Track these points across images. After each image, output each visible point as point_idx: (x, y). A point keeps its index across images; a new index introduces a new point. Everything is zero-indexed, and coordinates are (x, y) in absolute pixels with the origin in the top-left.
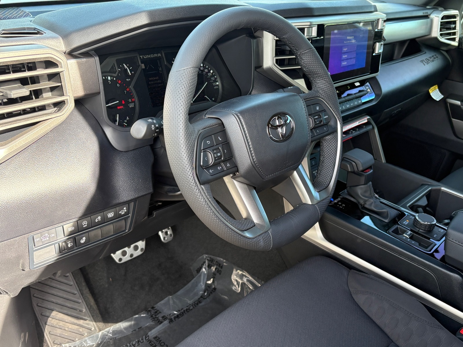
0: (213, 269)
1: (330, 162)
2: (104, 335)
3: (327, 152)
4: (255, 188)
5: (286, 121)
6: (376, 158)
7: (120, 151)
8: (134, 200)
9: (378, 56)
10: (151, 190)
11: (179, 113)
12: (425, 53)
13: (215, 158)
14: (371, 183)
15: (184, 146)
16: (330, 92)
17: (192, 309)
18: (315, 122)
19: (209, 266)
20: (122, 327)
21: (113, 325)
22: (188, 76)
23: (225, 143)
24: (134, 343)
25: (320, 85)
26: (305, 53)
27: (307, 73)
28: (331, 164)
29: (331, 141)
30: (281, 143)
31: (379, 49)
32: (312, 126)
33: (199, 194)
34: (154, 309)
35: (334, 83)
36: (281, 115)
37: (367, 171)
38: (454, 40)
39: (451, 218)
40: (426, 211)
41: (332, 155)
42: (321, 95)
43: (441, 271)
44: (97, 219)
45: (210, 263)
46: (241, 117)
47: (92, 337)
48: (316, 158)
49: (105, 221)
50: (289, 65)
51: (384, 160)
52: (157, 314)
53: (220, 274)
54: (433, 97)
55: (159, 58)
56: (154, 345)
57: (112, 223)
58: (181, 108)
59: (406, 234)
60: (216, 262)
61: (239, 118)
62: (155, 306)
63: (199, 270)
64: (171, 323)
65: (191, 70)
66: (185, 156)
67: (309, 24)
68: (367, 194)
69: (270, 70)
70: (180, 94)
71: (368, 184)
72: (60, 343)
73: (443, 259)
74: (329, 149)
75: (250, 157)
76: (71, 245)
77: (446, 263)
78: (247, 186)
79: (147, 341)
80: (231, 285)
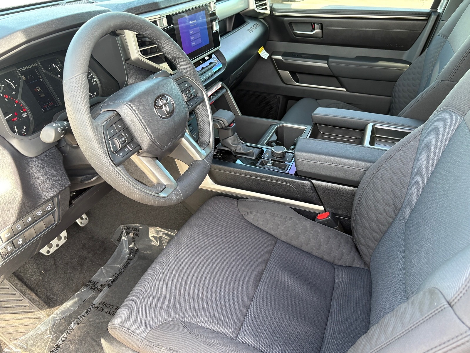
0: (131, 235)
1: (206, 125)
2: (54, 318)
3: (202, 117)
4: (157, 158)
5: (167, 101)
6: (235, 114)
7: (31, 157)
8: (57, 195)
9: (217, 32)
10: (69, 183)
11: (83, 113)
12: (249, 23)
13: (121, 142)
14: (236, 133)
15: (94, 139)
16: (191, 70)
17: (124, 271)
18: (187, 96)
19: (128, 234)
20: (68, 306)
21: (59, 308)
22: (81, 81)
23: (125, 128)
24: (83, 314)
25: (183, 66)
26: (165, 43)
27: (171, 58)
28: (207, 126)
29: (202, 109)
30: (168, 119)
31: (216, 27)
32: (185, 100)
33: (117, 174)
34: (91, 282)
35: (192, 61)
36: (161, 97)
37: (231, 125)
38: (266, 9)
39: (295, 144)
40: (277, 144)
41: (206, 119)
42: (186, 74)
43: (297, 182)
44: (28, 220)
45: (128, 231)
46: (132, 105)
47: (43, 324)
48: (192, 124)
49: (35, 220)
50: (151, 53)
51: (240, 114)
52: (95, 285)
53: (139, 237)
54: (262, 56)
55: (36, 68)
56: (102, 309)
57: (42, 220)
58: (83, 109)
59: (269, 164)
60: (133, 228)
61: (131, 106)
62: (91, 280)
63: (119, 240)
64: (110, 287)
65: (82, 76)
66: (97, 147)
67: (159, 16)
68: (236, 142)
69: (138, 60)
70: (78, 97)
71: (235, 135)
72: (16, 338)
73: (296, 173)
74: (202, 115)
75: (148, 136)
76: (10, 248)
77: (298, 175)
78: (151, 158)
79: (94, 308)
80: (151, 242)
